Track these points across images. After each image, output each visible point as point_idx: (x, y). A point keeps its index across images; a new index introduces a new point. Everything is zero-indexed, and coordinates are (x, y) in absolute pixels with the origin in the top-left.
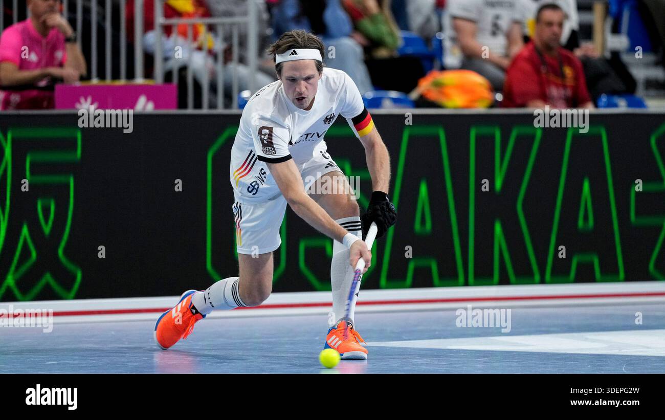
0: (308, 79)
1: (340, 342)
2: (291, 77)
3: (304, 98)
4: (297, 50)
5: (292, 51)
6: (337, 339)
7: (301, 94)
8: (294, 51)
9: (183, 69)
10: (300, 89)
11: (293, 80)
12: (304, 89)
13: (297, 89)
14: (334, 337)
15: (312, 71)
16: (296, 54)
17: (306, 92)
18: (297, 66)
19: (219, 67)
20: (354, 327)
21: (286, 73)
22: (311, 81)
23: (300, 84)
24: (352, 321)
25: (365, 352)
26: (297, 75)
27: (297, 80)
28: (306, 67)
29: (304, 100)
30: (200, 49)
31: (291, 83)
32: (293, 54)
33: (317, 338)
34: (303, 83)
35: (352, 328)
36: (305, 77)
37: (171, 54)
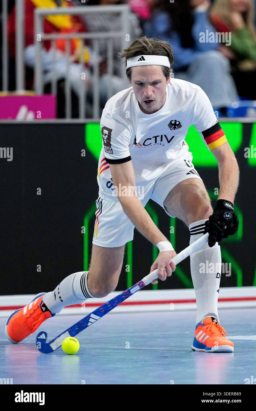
0: (154, 83)
1: (207, 337)
2: (139, 82)
3: (152, 101)
4: (145, 56)
5: (140, 57)
6: (204, 334)
7: (148, 98)
8: (142, 57)
9: (61, 81)
10: (147, 93)
11: (141, 84)
12: (150, 93)
13: (145, 93)
14: (201, 332)
15: (160, 76)
16: (144, 60)
17: (153, 96)
18: (145, 71)
20: (219, 321)
21: (135, 77)
22: (158, 86)
23: (147, 88)
24: (216, 316)
25: (231, 345)
26: (144, 79)
27: (145, 85)
28: (152, 73)
29: (152, 103)
30: (77, 62)
31: (140, 87)
32: (141, 60)
34: (150, 88)
35: (216, 323)
36: (151, 81)
37: (50, 67)
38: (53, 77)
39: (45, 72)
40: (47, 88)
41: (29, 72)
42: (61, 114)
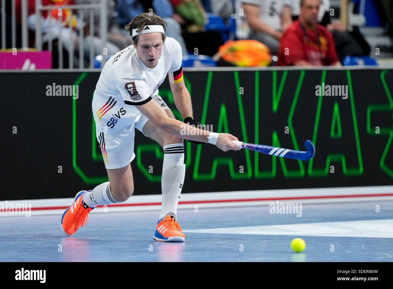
0: (157, 46)
1: (166, 230)
2: (146, 45)
3: (154, 59)
4: (149, 26)
5: (145, 27)
6: (164, 227)
7: (152, 57)
8: (147, 27)
9: (56, 41)
10: (152, 53)
11: (147, 47)
12: (154, 54)
13: (150, 53)
14: (162, 226)
15: (159, 40)
16: (149, 29)
17: (156, 56)
18: (148, 37)
19: (81, 39)
20: (176, 220)
21: (141, 42)
22: (159, 48)
23: (151, 51)
24: (175, 215)
25: (184, 236)
26: (149, 43)
27: (149, 48)
28: (155, 38)
29: (154, 61)
30: (67, 26)
31: (146, 49)
32: (146, 29)
33: (150, 227)
34: (153, 48)
35: (174, 220)
36: (155, 44)
37: (47, 30)
38: (49, 38)
39: (44, 34)
40: (45, 46)
41: (32, 34)
42: (55, 65)
